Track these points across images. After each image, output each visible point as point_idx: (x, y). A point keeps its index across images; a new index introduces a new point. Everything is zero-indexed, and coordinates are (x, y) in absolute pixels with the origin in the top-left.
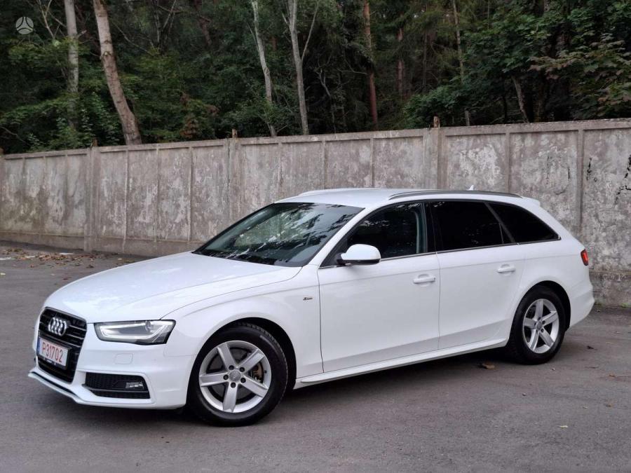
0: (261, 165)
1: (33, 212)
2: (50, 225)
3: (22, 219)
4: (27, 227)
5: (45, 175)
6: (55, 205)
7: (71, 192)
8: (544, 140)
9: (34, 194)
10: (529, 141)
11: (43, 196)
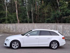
0: (36, 26)
1: (8, 30)
2: (11, 31)
3: (7, 30)
4: (8, 31)
5: (10, 26)
6: (11, 29)
7: (14, 28)
8: (67, 25)
9: (9, 28)
10: (65, 25)
11: (10, 28)
